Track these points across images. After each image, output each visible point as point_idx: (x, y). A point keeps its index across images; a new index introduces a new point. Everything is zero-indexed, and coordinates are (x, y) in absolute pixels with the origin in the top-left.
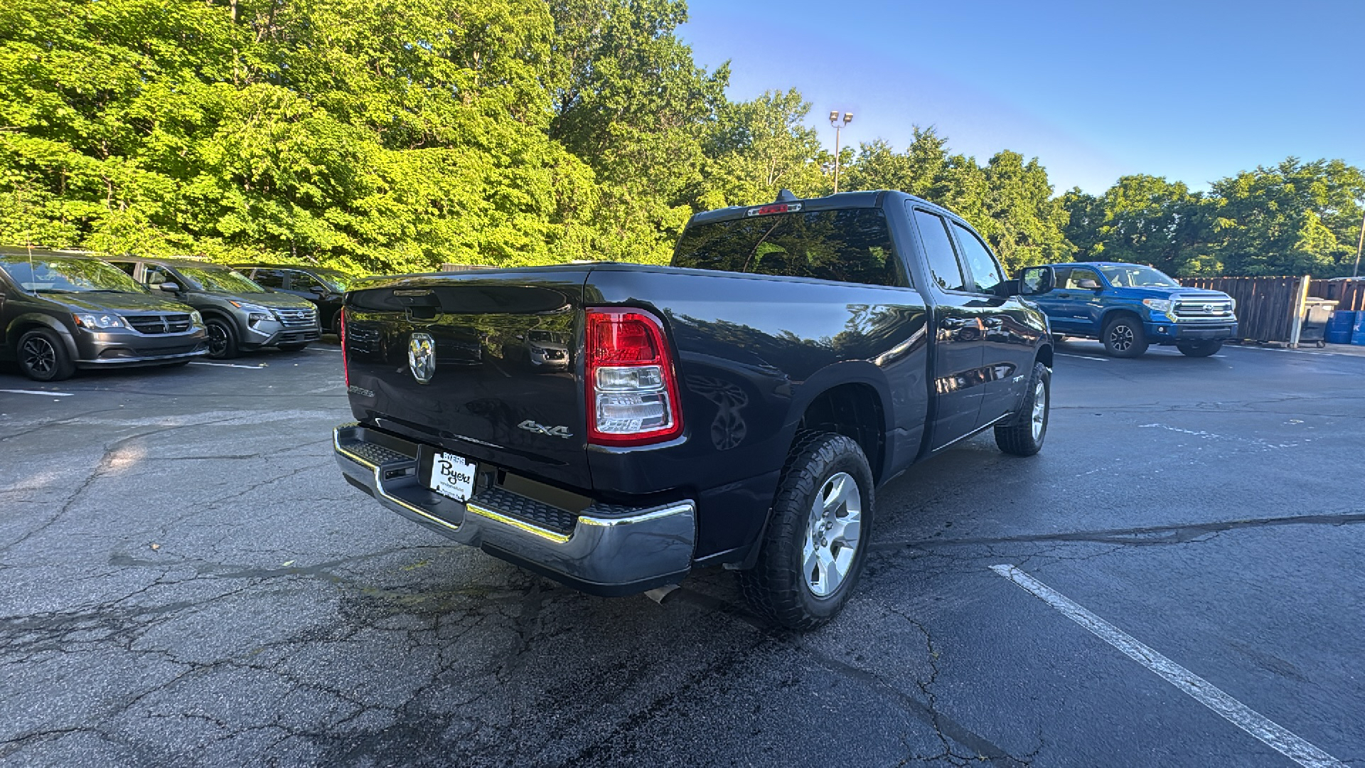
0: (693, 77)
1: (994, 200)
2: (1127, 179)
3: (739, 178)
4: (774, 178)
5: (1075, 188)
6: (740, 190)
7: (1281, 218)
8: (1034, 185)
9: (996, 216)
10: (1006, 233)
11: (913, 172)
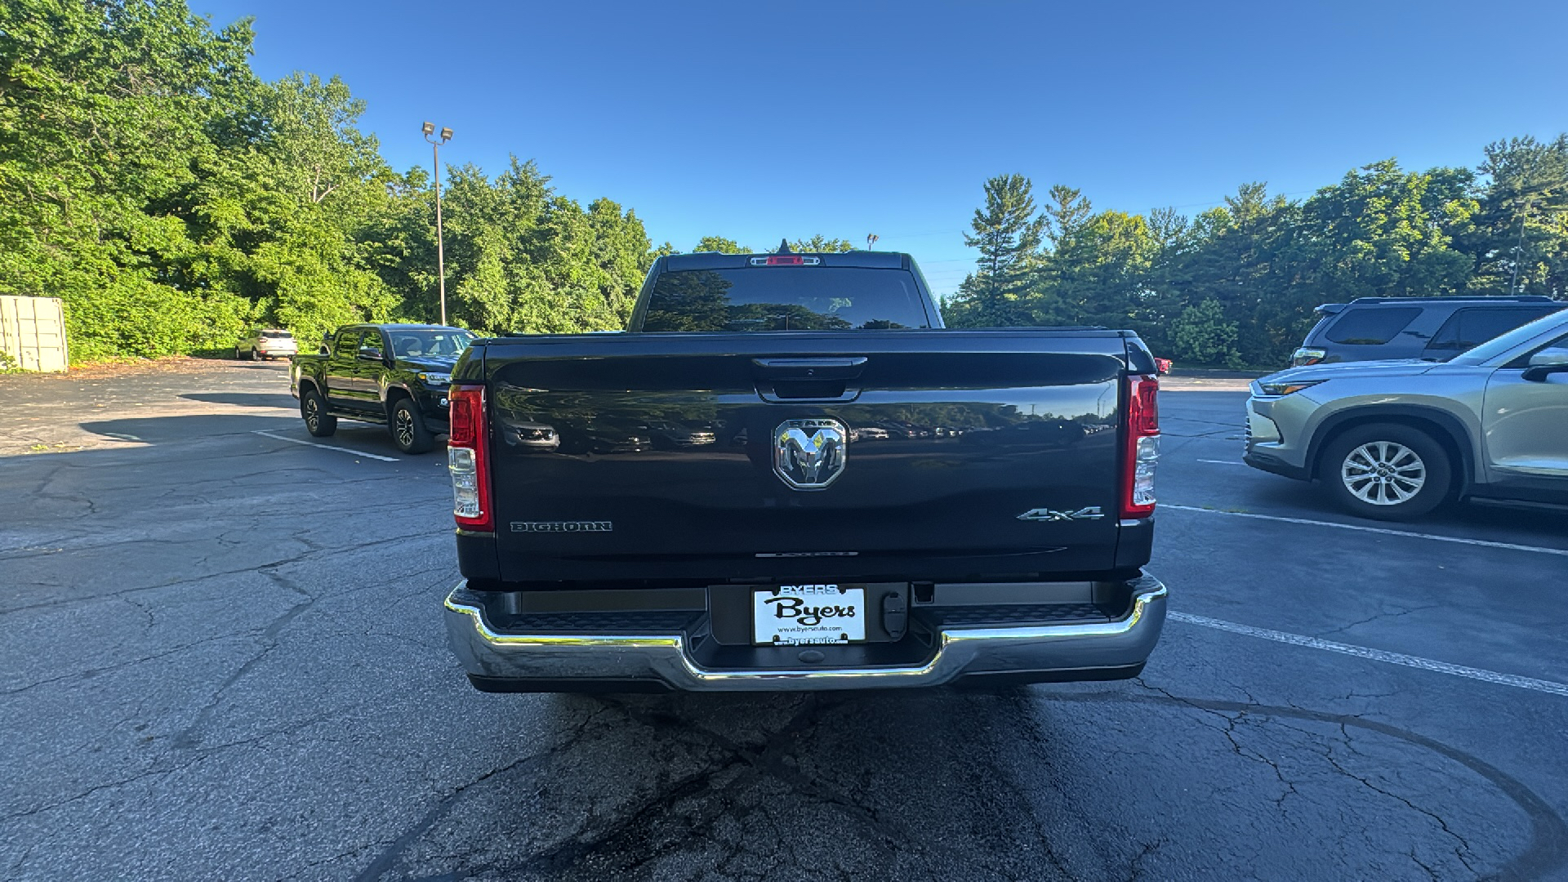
0: (188, 27)
1: (601, 249)
2: (708, 240)
3: (266, 187)
4: (320, 193)
5: (667, 244)
6: (270, 203)
8: (634, 237)
9: (604, 266)
10: (614, 284)
11: (515, 208)
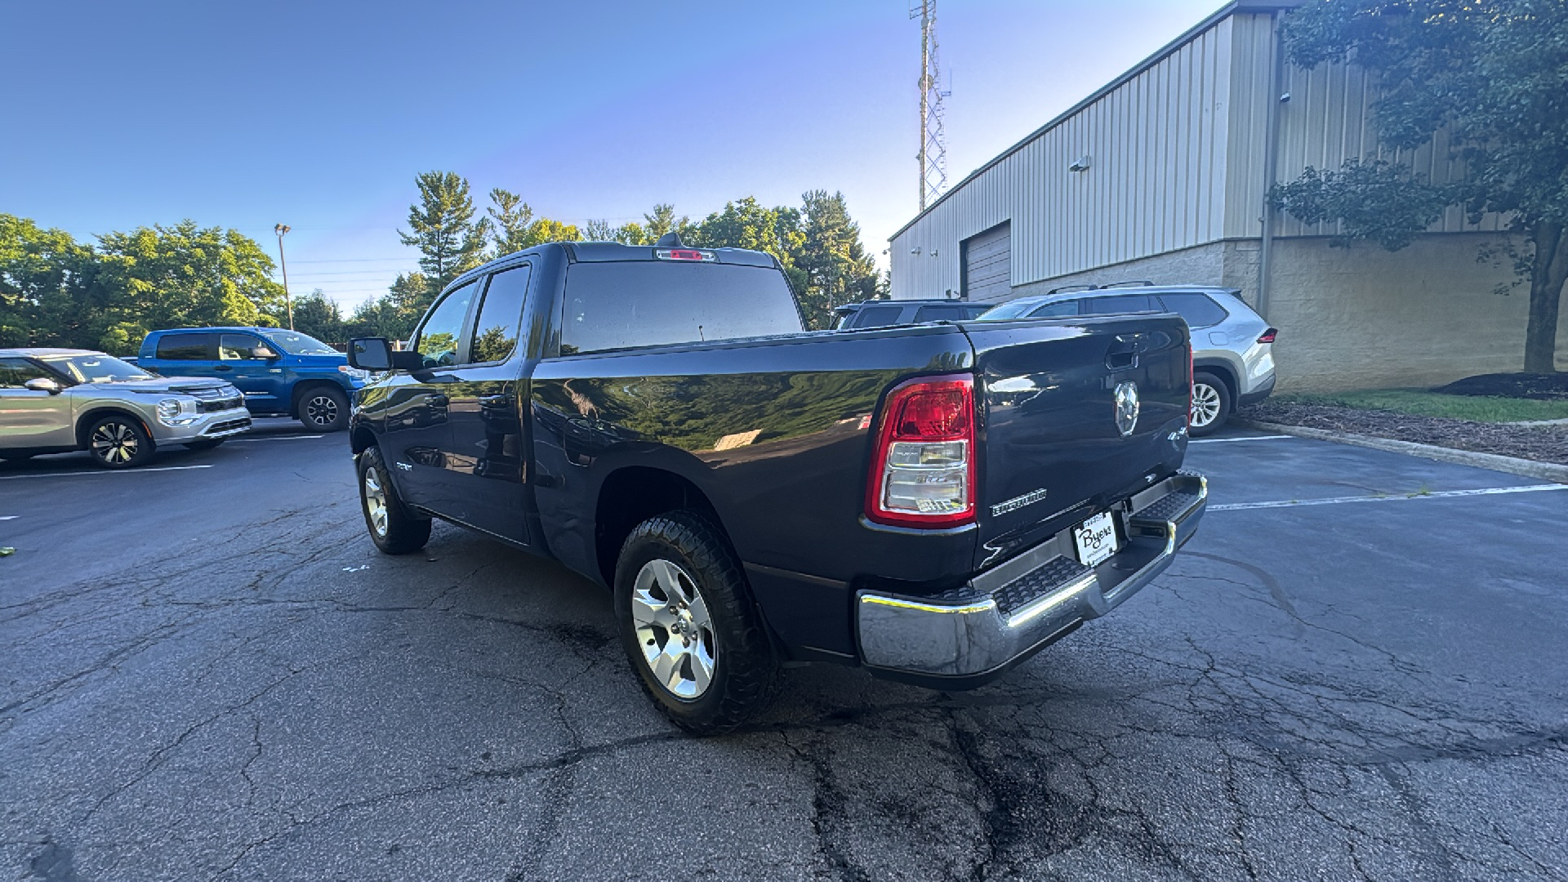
7: (200, 284)
